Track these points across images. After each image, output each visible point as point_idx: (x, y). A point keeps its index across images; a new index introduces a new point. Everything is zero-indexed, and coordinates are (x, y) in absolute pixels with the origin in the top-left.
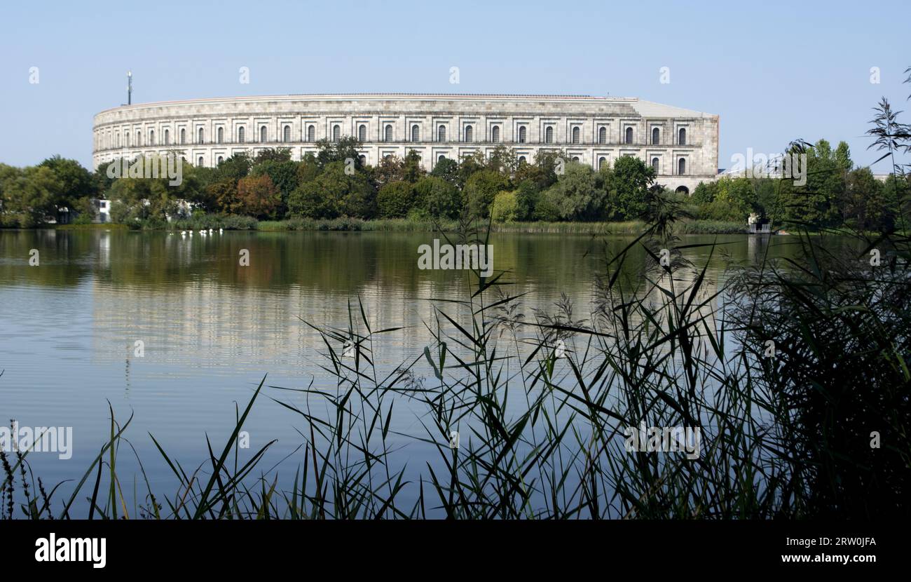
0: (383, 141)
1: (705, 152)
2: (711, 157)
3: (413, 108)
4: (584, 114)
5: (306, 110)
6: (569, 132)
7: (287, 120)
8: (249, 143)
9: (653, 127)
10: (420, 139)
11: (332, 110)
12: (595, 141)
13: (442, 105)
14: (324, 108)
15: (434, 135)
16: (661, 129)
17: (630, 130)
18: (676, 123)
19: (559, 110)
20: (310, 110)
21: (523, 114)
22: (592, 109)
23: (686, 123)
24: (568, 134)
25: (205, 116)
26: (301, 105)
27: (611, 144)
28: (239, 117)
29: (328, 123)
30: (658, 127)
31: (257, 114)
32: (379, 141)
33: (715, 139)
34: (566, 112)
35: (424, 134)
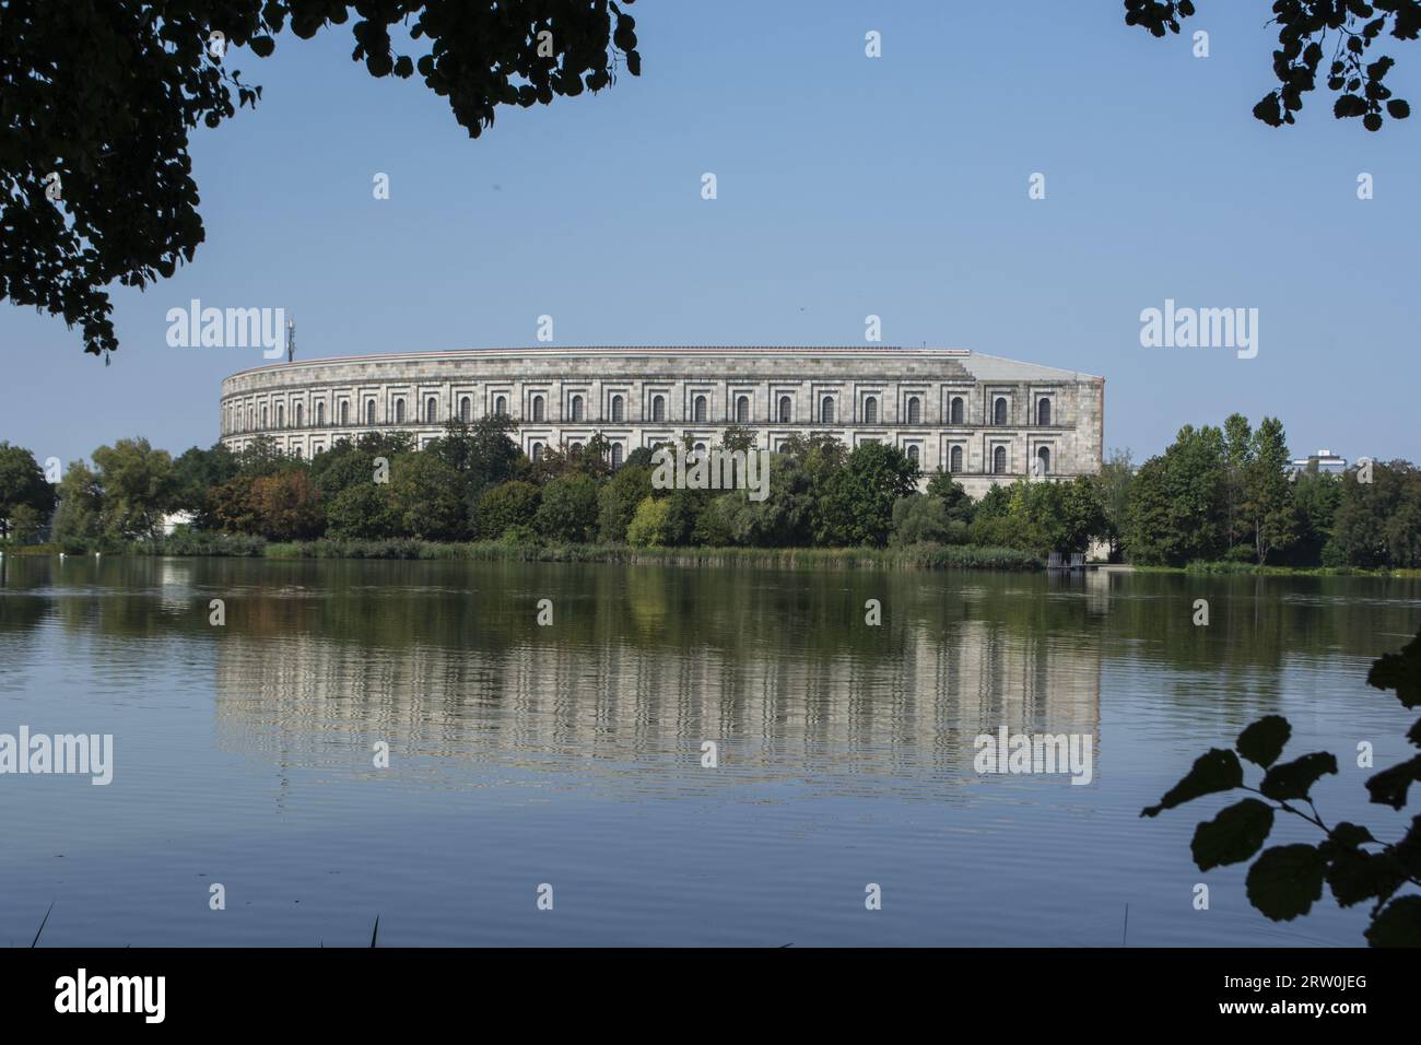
0: (568, 421)
1: (1080, 436)
2: (1090, 446)
3: (613, 368)
4: (883, 377)
5: (458, 374)
6: (858, 405)
7: (432, 390)
8: (380, 425)
9: (996, 397)
10: (625, 418)
11: (495, 373)
12: (901, 419)
13: (658, 364)
14: (483, 370)
15: (646, 412)
16: (1008, 399)
17: (957, 402)
18: (1032, 390)
19: (842, 370)
20: (465, 374)
21: (785, 377)
22: (896, 369)
23: (1049, 390)
24: (858, 409)
25: (324, 384)
26: (451, 366)
27: (927, 425)
28: (368, 386)
29: (489, 393)
30: (1004, 397)
31: (391, 381)
32: (562, 421)
33: (1098, 416)
34: (855, 373)
35: (631, 410)
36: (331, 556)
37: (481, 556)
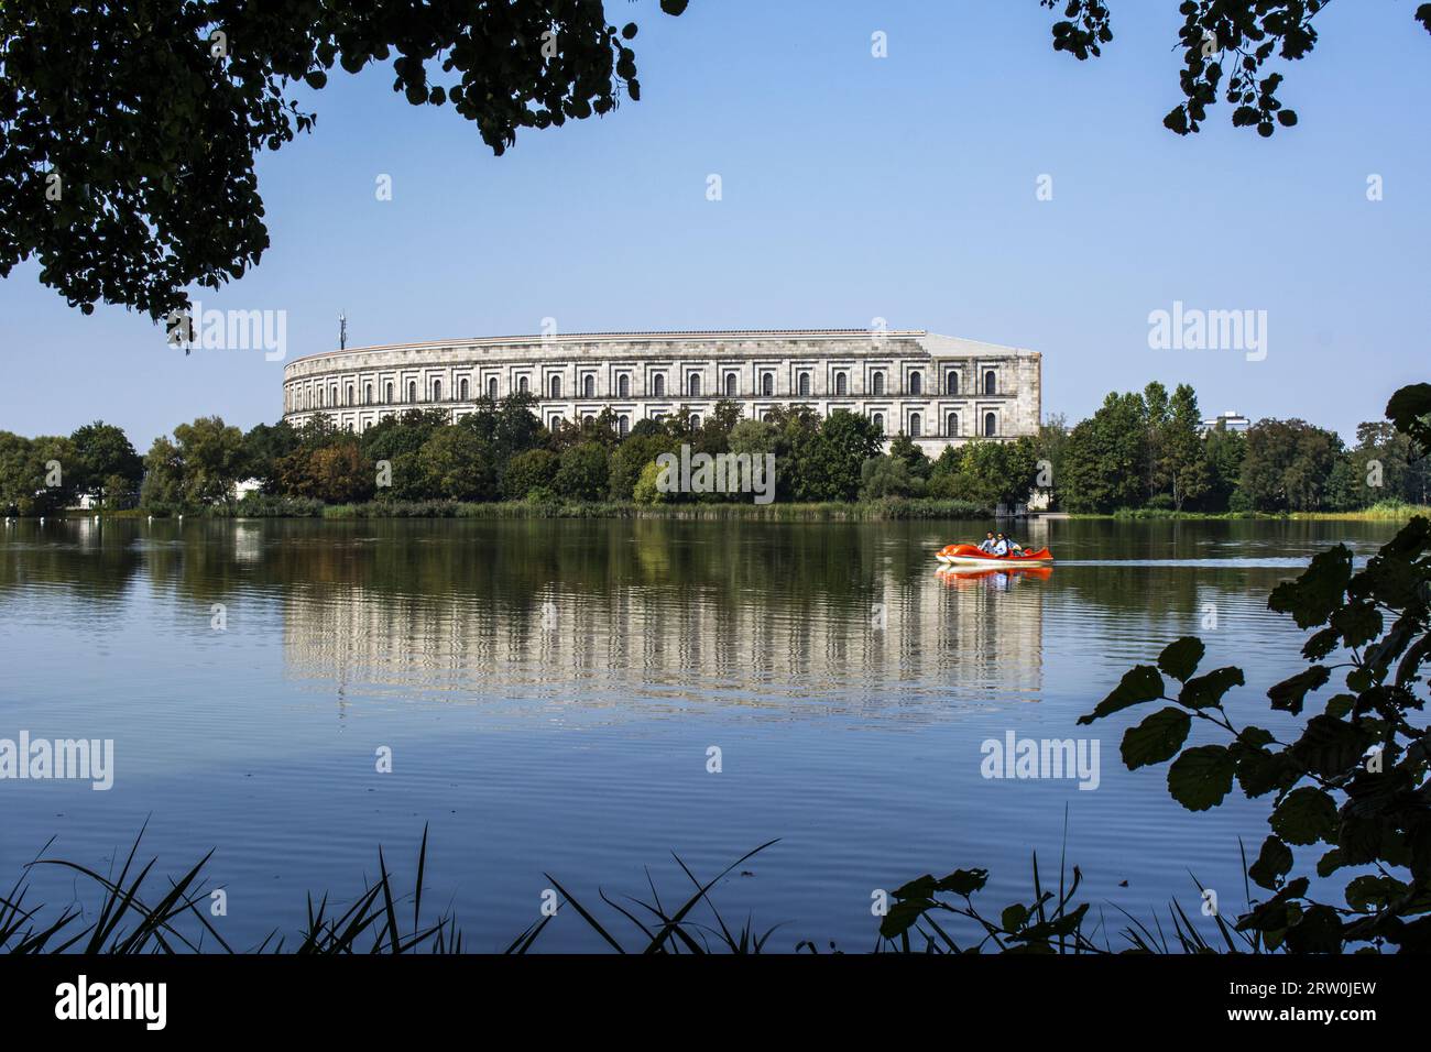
0: (581, 397)
1: (1021, 403)
2: (1030, 411)
3: (620, 351)
4: (851, 355)
5: (486, 359)
6: (831, 380)
7: (464, 372)
8: (420, 403)
9: (948, 371)
10: (630, 394)
11: (518, 357)
12: (867, 391)
13: (658, 347)
14: (508, 354)
15: (648, 388)
16: (959, 372)
17: (916, 376)
18: (979, 364)
19: (816, 350)
20: (492, 358)
21: (767, 357)
22: (863, 348)
23: (994, 364)
24: (830, 383)
25: (372, 368)
26: (480, 351)
27: (889, 395)
28: (409, 369)
29: (513, 374)
30: (956, 370)
31: (429, 365)
32: (576, 397)
33: (1036, 386)
34: (827, 352)
35: (635, 387)
36: (380, 516)
37: (508, 514)
